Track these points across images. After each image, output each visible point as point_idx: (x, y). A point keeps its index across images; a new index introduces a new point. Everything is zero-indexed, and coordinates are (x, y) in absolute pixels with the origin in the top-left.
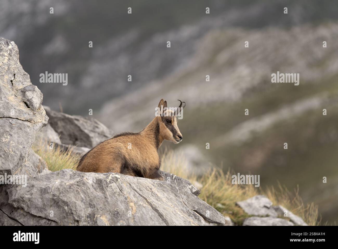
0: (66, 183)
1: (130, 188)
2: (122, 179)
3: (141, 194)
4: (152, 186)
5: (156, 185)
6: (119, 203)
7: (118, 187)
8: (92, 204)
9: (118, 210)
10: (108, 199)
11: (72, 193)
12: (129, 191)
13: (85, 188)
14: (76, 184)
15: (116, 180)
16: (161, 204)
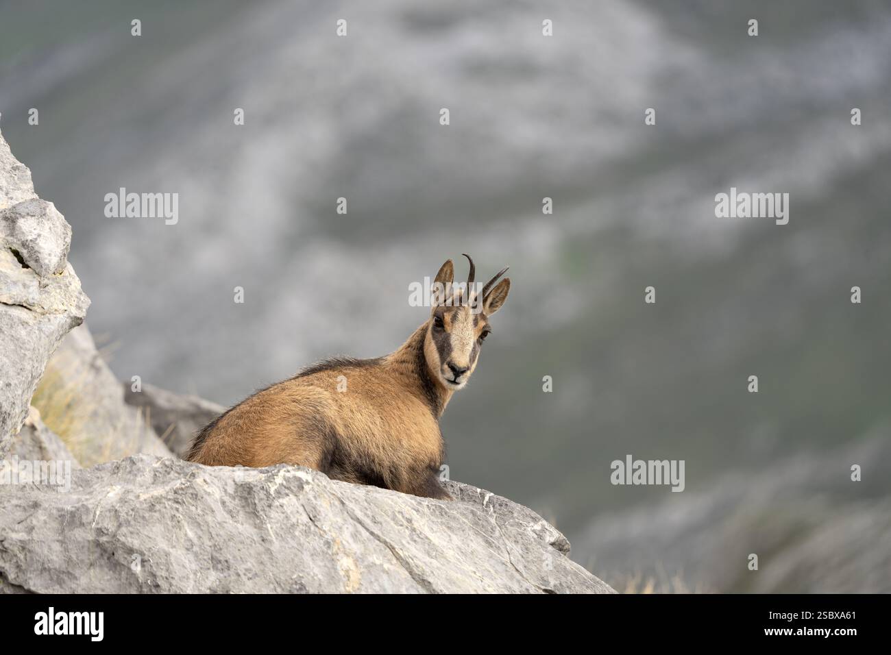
0: (141, 494)
1: (343, 514)
2: (318, 485)
3: (376, 532)
4: (414, 512)
5: (426, 510)
6: (306, 557)
7: (305, 510)
8: (221, 558)
9: (303, 577)
10: (271, 546)
11: (157, 524)
12: (337, 522)
13: (199, 509)
14: (171, 497)
15: (298, 487)
16: (439, 565)
